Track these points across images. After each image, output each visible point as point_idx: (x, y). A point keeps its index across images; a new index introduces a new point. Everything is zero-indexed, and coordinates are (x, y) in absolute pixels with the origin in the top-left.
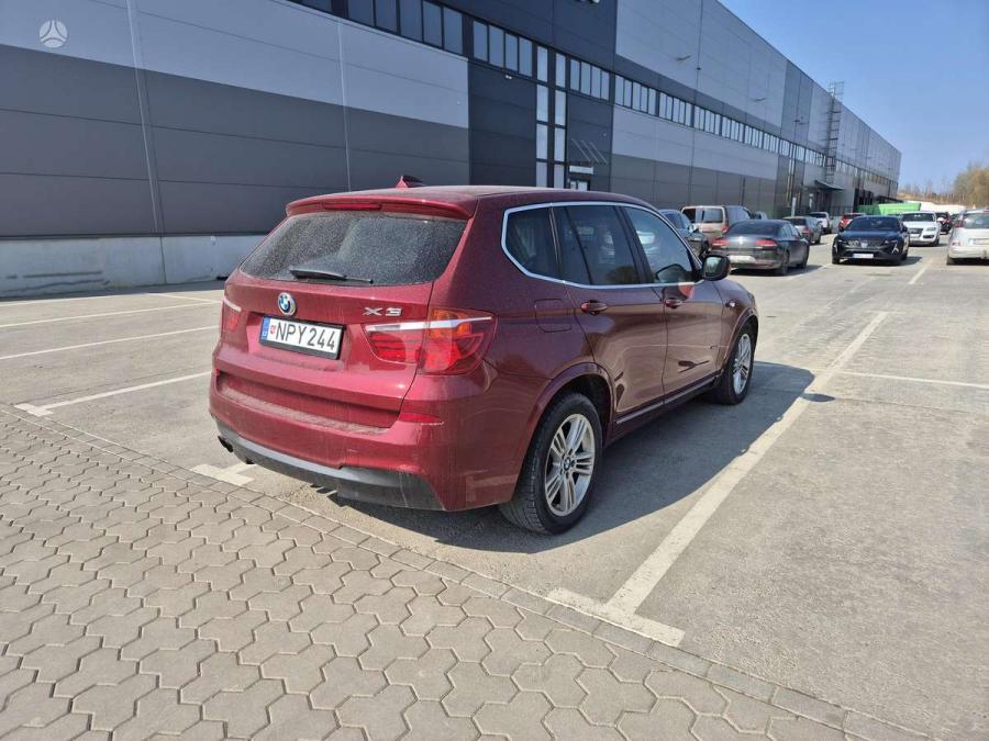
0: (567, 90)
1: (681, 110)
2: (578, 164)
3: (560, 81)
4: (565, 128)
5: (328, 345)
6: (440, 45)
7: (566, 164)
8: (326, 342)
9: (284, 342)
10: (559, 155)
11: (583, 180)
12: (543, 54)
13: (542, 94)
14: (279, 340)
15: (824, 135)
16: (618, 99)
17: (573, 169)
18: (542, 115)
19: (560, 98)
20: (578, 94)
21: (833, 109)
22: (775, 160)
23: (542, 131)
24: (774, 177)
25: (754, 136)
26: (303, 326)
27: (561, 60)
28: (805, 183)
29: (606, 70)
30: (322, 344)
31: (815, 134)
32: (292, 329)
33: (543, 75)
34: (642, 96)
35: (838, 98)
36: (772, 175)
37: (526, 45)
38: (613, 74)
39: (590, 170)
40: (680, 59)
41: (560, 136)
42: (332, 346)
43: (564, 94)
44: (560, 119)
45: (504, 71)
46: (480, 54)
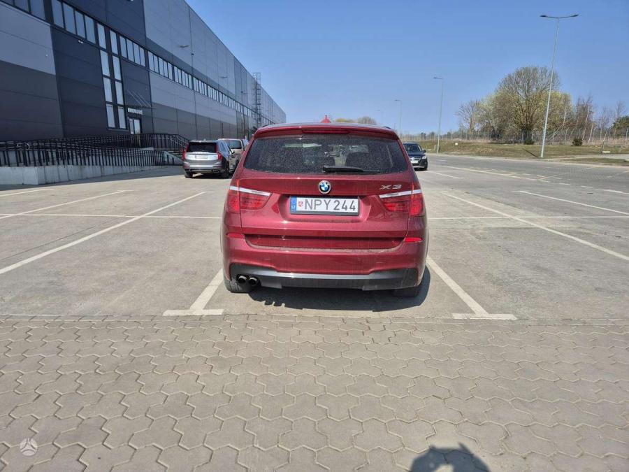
0: (119, 56)
1: (186, 79)
2: (132, 107)
3: (115, 50)
4: (122, 82)
5: (351, 208)
6: (28, 11)
7: (125, 107)
8: (348, 207)
9: (313, 210)
10: (120, 101)
11: (136, 118)
12: (101, 29)
13: (104, 57)
14: (308, 209)
15: (254, 102)
16: (151, 67)
17: (130, 110)
18: (106, 71)
19: (116, 61)
20: (127, 60)
21: (257, 88)
22: (234, 114)
23: (107, 82)
24: (236, 124)
25: (223, 98)
26: (327, 200)
27: (113, 35)
28: (250, 128)
29: (142, 47)
30: (346, 208)
31: (250, 101)
32: (318, 202)
33: (103, 44)
34: (165, 68)
35: (258, 81)
36: (234, 122)
37: (89, 21)
38: (146, 50)
39: (140, 112)
40: (182, 47)
41: (119, 86)
42: (354, 209)
43: (118, 59)
44: (118, 76)
45: (76, 37)
46: (58, 21)
